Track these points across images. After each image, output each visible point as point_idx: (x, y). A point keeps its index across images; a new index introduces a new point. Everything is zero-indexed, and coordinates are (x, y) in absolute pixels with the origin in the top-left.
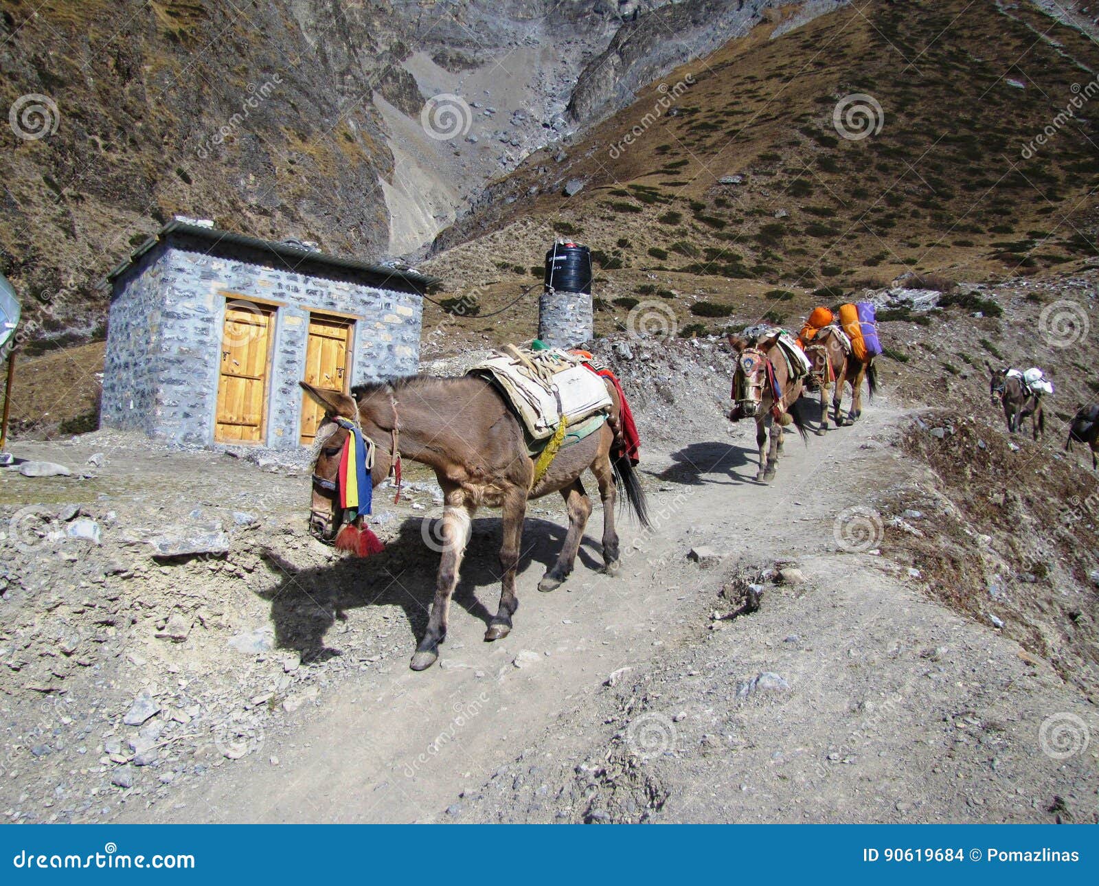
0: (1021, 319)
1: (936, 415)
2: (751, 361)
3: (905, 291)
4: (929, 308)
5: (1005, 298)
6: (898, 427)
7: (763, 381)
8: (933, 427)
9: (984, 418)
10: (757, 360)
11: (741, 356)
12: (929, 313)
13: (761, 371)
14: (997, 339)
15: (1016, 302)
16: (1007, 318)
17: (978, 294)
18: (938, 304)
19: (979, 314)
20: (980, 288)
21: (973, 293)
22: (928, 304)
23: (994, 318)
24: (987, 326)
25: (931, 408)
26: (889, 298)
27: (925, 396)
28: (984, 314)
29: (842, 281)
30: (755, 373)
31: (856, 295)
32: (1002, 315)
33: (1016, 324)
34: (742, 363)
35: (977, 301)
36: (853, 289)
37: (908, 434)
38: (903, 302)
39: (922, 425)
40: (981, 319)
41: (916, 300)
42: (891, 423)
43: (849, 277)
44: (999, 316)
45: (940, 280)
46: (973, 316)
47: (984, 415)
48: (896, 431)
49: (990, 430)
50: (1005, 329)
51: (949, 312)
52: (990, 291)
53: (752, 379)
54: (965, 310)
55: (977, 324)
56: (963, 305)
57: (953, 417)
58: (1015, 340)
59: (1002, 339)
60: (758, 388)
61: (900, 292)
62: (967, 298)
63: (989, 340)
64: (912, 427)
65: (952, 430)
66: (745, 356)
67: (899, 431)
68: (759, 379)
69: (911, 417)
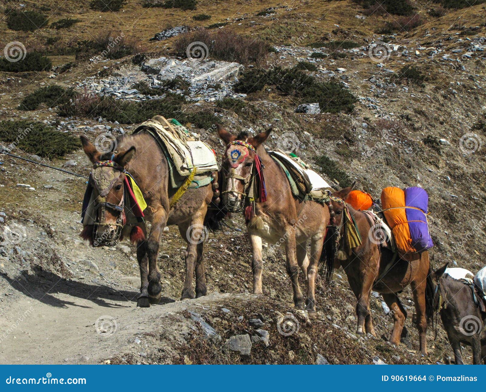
0: (391, 117)
1: (236, 312)
2: (239, 153)
3: (173, 63)
4: (221, 95)
5: (361, 75)
6: (163, 337)
7: (249, 176)
8: (231, 333)
9: (328, 311)
10: (245, 153)
11: (228, 147)
12: (222, 105)
13: (248, 165)
14: (348, 156)
15: (381, 83)
16: (366, 114)
17: (312, 68)
18: (237, 89)
19: (313, 108)
20: (314, 56)
21: (303, 65)
22: (217, 87)
23: (342, 114)
24: (331, 130)
25: (227, 295)
26: (142, 77)
27: (214, 273)
28: (323, 107)
29: (50, 41)
30: (240, 166)
31: (79, 70)
32: (357, 108)
33: (382, 124)
34: (229, 153)
35: (310, 82)
36: (71, 58)
37: (183, 350)
38: (172, 84)
39: (209, 331)
40: (318, 118)
41: (196, 80)
42: (149, 330)
43: (62, 32)
44: (350, 110)
45: (240, 40)
46: (303, 111)
47: (329, 304)
48: (159, 344)
49: (338, 336)
50: (362, 134)
51: (256, 104)
52: (334, 63)
53: (237, 171)
54: (288, 99)
55: (310, 127)
56: (284, 91)
57: (267, 312)
58: (381, 157)
59: (357, 155)
60: (242, 182)
61: (165, 63)
62: (290, 76)
63: (334, 158)
64: (189, 338)
65: (266, 339)
66: (233, 147)
67: (163, 345)
68: (244, 173)
69: (187, 315)
